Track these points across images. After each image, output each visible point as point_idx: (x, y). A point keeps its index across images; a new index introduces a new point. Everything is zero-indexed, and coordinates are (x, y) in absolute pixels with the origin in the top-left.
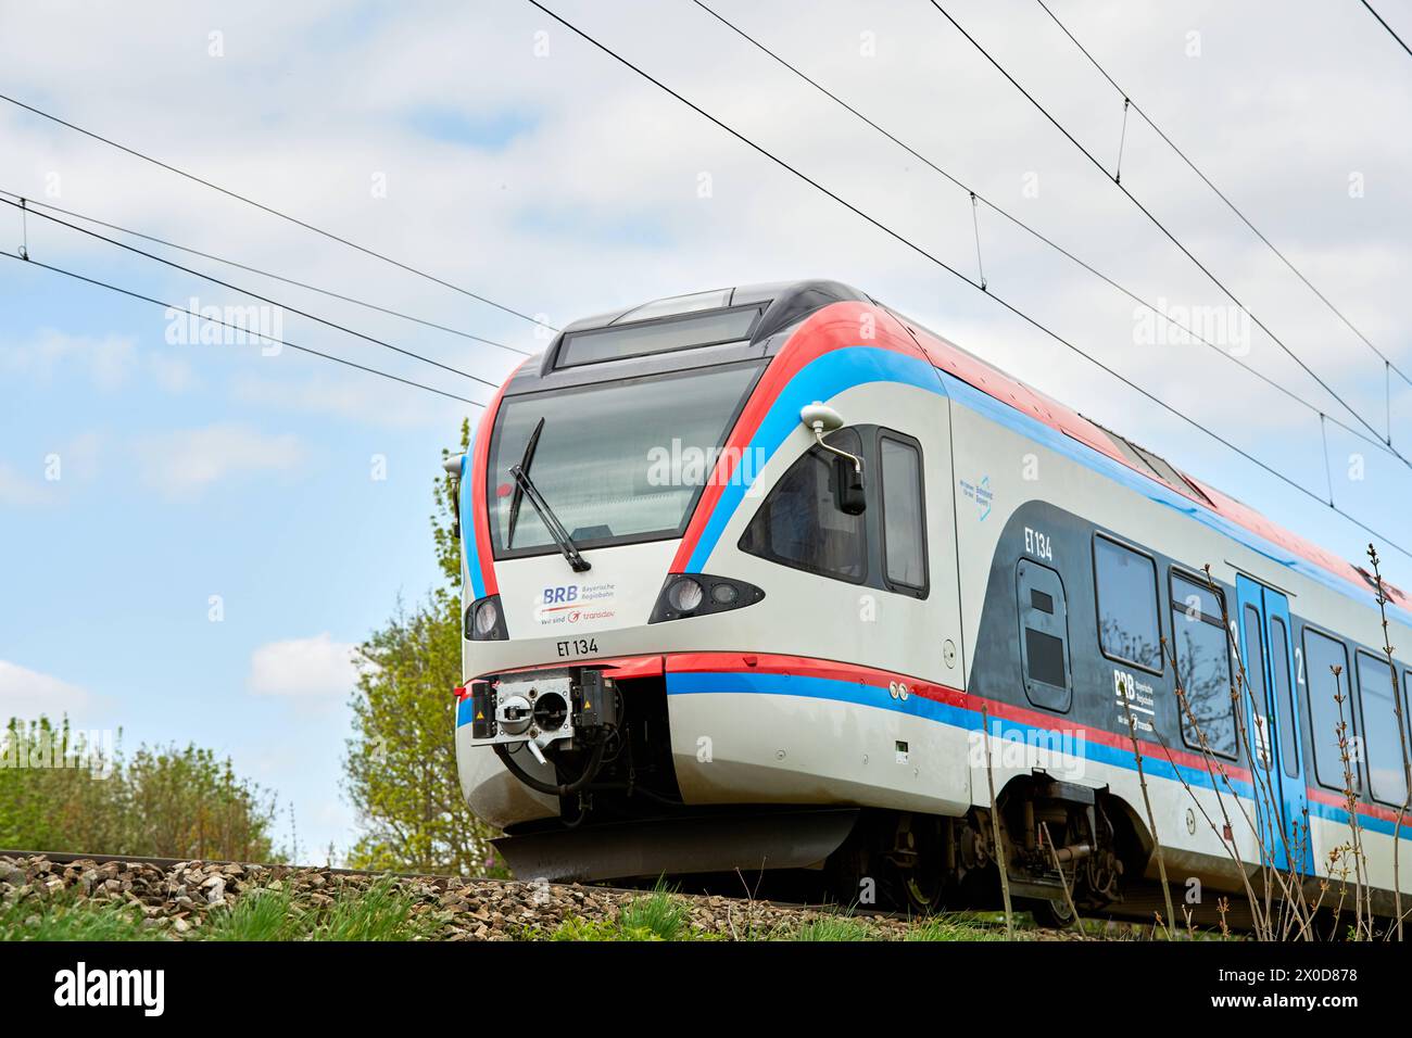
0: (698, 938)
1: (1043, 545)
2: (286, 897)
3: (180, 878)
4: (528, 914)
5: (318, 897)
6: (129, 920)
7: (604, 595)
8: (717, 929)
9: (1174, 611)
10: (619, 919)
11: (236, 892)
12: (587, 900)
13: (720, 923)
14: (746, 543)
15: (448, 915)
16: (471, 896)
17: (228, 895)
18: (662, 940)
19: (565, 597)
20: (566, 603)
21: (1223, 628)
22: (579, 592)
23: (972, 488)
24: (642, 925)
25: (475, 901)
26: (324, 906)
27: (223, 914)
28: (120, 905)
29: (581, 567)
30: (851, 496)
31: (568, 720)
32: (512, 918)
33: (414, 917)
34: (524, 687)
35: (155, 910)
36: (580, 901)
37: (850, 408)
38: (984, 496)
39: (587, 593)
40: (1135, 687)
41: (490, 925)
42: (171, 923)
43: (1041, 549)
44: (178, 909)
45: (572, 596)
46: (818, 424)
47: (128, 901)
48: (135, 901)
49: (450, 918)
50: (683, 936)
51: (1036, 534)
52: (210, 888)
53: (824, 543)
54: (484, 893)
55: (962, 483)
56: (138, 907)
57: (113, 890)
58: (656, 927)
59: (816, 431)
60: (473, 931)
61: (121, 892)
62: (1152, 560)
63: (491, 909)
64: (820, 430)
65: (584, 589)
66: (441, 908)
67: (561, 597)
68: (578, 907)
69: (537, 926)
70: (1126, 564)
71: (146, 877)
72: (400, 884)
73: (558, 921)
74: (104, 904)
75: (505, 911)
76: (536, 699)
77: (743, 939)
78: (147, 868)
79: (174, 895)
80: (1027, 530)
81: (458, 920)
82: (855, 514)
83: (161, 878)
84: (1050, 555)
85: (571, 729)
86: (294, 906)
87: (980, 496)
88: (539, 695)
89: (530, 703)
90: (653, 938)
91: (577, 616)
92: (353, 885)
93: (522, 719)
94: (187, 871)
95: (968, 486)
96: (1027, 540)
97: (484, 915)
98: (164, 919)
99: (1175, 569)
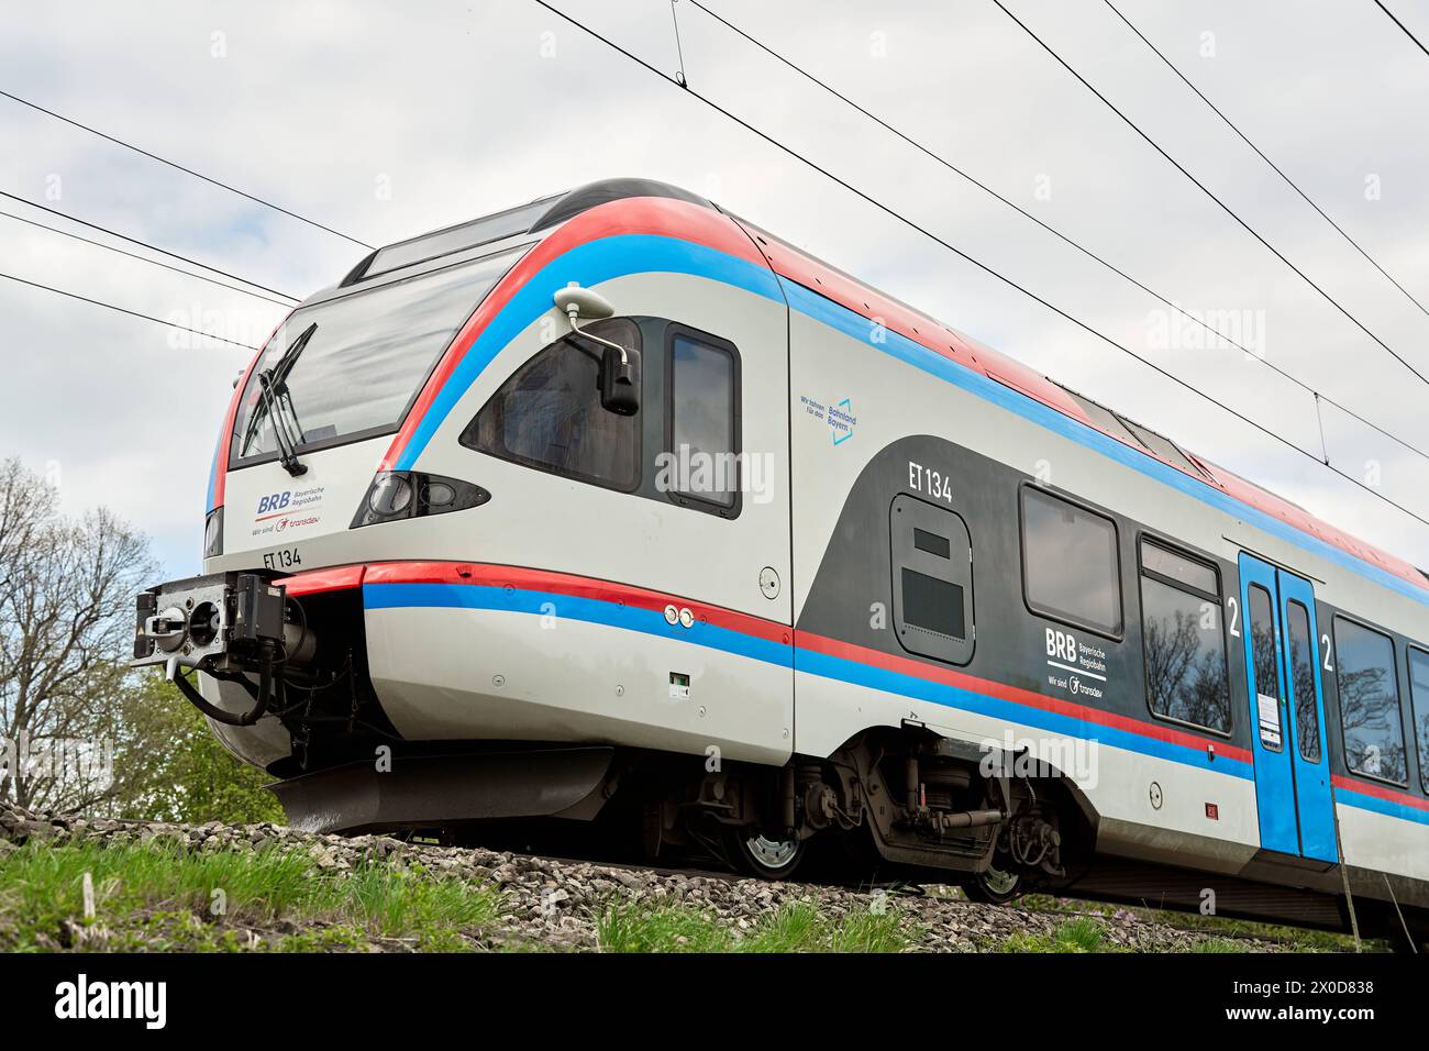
0: (1115, 951)
1: (937, 484)
2: (814, 908)
3: (742, 891)
4: (987, 927)
5: (835, 909)
6: (708, 918)
7: (313, 500)
8: (1129, 944)
9: (1142, 577)
10: (1054, 934)
11: (779, 902)
12: (1031, 919)
13: (1132, 940)
14: (469, 438)
15: (929, 925)
16: (945, 912)
17: (774, 904)
18: (1086, 951)
19: (278, 504)
20: (279, 511)
21: (1217, 603)
22: (291, 499)
23: (821, 408)
24: (1071, 940)
25: (948, 916)
26: (840, 916)
27: (770, 918)
28: (701, 908)
29: (297, 470)
30: (616, 391)
31: (219, 635)
32: (975, 930)
33: (904, 926)
34: (181, 597)
35: (725, 913)
36: (1026, 919)
37: (624, 296)
38: (841, 419)
39: (299, 499)
40: (1077, 648)
41: (959, 934)
42: (736, 921)
43: (934, 487)
44: (741, 912)
45: (284, 503)
46: (572, 307)
47: (708, 905)
48: (713, 906)
49: (931, 927)
50: (1103, 949)
51: (928, 471)
52: (762, 899)
53: (577, 441)
54: (954, 911)
55: (803, 399)
56: (714, 910)
57: (697, 897)
58: (1081, 941)
59: (571, 315)
60: (947, 938)
61: (703, 899)
62: (1112, 520)
63: (959, 922)
64: (575, 314)
65: (296, 495)
66: (923, 920)
67: (274, 504)
68: (1024, 923)
69: (994, 936)
70: (1073, 521)
71: (718, 889)
72: (894, 902)
73: (1008, 933)
74: (691, 906)
75: (970, 925)
76: (192, 611)
77: (1149, 952)
78: (719, 882)
79: (738, 902)
80: (912, 464)
81: (936, 930)
82: (626, 414)
83: (729, 890)
84: (949, 497)
85: (221, 643)
86: (819, 915)
87: (834, 418)
88: (196, 606)
89: (185, 614)
90: (1080, 950)
91: (284, 523)
92: (860, 900)
93: (173, 632)
94: (746, 886)
95: (814, 404)
96: (912, 475)
97: (954, 926)
98: (732, 919)
99: (1144, 534)
